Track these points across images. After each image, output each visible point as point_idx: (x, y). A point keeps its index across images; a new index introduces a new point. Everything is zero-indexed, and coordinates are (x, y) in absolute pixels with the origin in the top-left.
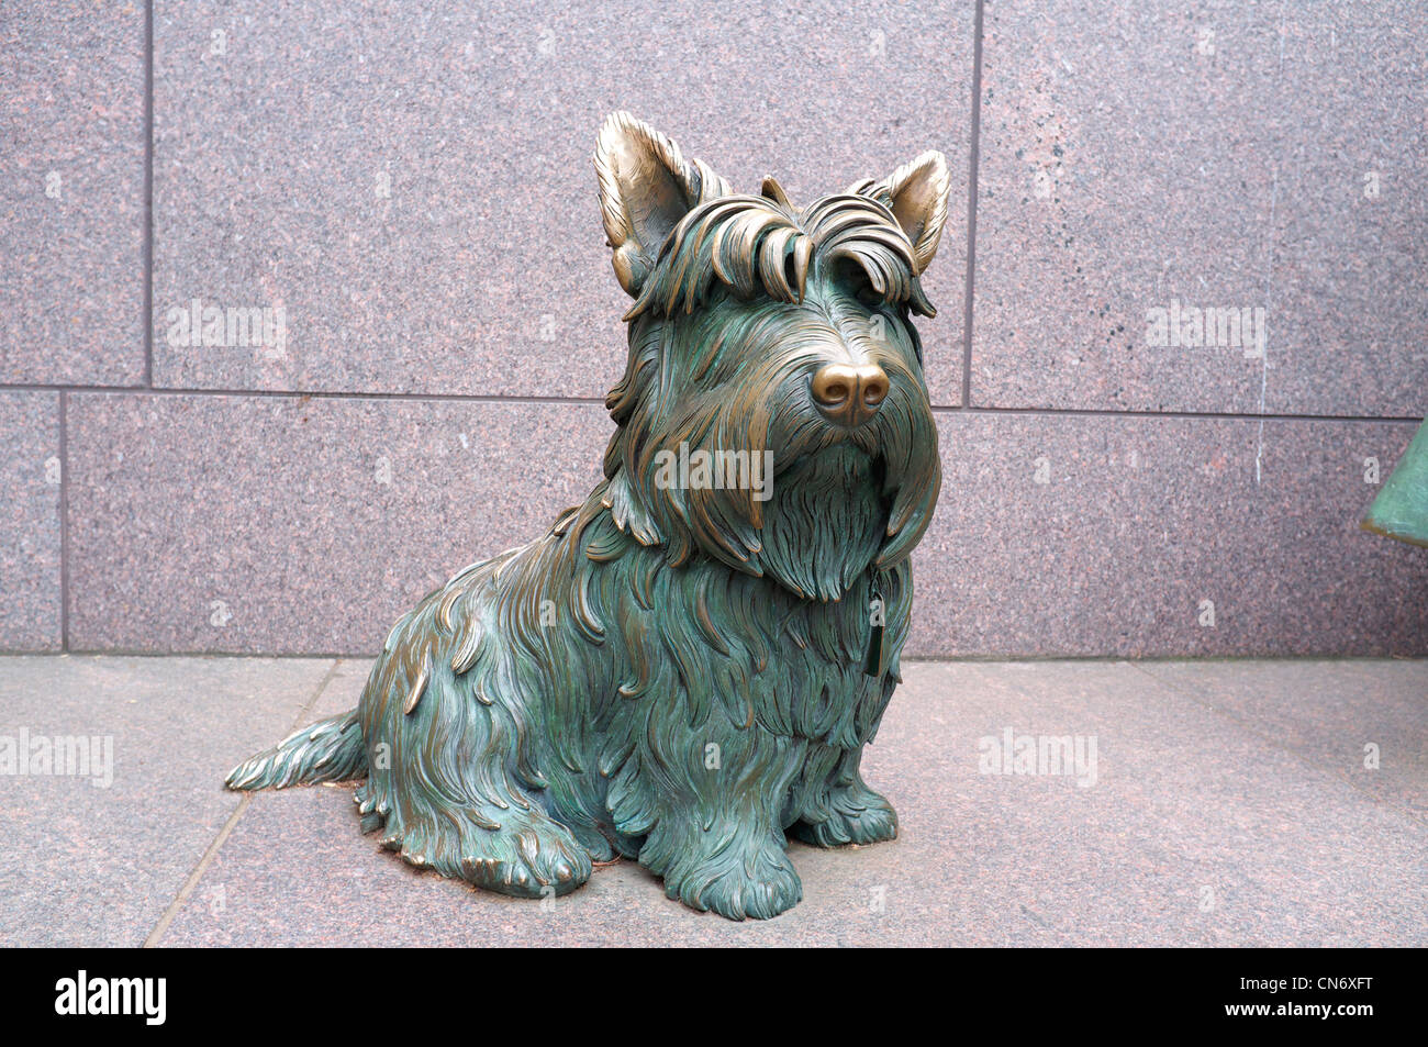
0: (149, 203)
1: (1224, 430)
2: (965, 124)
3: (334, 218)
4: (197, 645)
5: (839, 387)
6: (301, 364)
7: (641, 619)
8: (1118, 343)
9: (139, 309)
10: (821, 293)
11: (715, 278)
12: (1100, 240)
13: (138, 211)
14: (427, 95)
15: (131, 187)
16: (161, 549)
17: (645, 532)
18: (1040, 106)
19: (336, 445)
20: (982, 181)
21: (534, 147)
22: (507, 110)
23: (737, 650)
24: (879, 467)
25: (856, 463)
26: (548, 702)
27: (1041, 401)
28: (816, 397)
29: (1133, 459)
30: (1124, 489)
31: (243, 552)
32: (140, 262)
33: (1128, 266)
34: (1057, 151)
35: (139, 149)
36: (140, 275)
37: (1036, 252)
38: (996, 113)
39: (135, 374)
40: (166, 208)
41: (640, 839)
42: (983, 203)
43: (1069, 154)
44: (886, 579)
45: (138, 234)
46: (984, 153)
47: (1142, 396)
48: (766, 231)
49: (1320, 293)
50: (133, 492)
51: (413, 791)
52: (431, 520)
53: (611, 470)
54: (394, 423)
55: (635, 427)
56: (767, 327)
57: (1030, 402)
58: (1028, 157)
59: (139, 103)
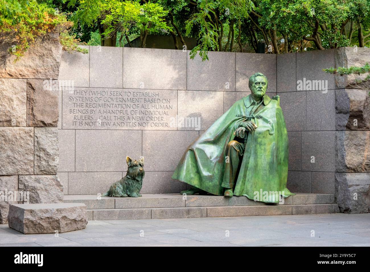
0: (75, 156)
1: (164, 173)
2: (141, 147)
3: (90, 157)
4: (79, 194)
5: (141, 170)
6: (87, 169)
7: (130, 183)
8: (155, 165)
9: (74, 165)
10: (139, 166)
11: (134, 165)
12: (153, 156)
13: (74, 157)
14: (97, 146)
15: (74, 155)
16: (76, 185)
17: (130, 178)
18: (147, 145)
19: (90, 176)
20: (143, 152)
21: (106, 150)
22: (104, 147)
23: (135, 184)
24: (142, 174)
25: (141, 174)
26: (124, 188)
27: (148, 171)
28: (140, 171)
29: (156, 175)
30: (156, 178)
31: (83, 185)
32: (74, 161)
33: (155, 158)
34: (149, 149)
35: (74, 152)
36: (74, 162)
37: (147, 158)
38: (144, 146)
39: (74, 171)
40: (77, 157)
41: (129, 195)
42: (143, 154)
43: (150, 149)
44: (141, 180)
45: (74, 159)
46: (143, 149)
47: (157, 170)
48: (137, 163)
49: (172, 160)
50: (74, 181)
51: (116, 193)
52: (98, 183)
53: (127, 175)
54: (95, 174)
55: (129, 173)
56: (137, 168)
57: (147, 171)
58: (147, 150)
59: (74, 148)
